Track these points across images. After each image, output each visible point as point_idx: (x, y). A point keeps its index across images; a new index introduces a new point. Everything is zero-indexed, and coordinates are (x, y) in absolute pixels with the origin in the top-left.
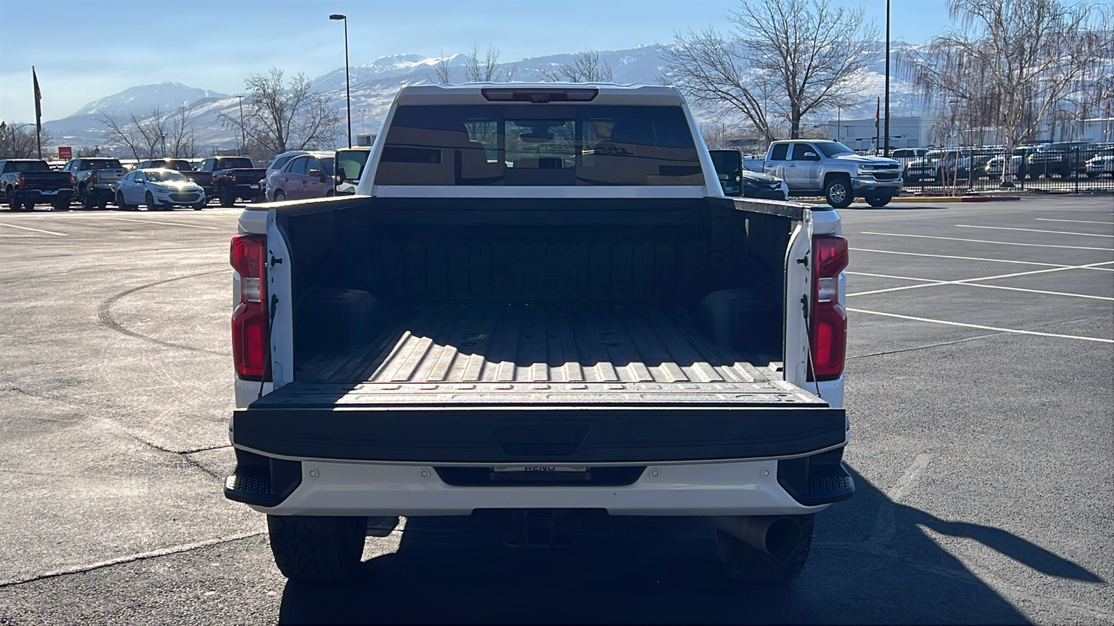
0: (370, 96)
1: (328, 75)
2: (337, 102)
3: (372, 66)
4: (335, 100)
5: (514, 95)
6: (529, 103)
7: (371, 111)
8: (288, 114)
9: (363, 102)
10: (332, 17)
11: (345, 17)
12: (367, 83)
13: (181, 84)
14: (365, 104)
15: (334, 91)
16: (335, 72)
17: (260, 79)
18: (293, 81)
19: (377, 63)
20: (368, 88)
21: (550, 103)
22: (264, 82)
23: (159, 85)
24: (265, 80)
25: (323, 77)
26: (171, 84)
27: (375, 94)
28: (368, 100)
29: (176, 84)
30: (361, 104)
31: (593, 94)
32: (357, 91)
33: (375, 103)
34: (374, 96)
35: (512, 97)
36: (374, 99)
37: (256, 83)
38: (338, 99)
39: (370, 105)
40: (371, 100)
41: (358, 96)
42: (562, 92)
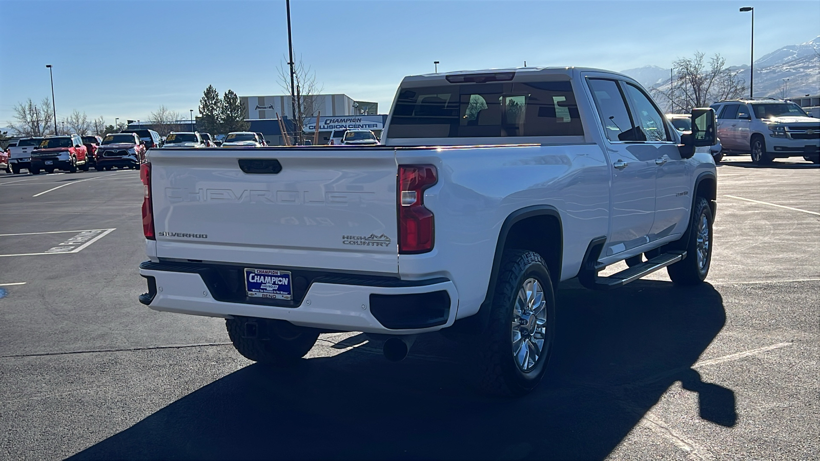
0: (808, 67)
1: (773, 53)
2: (780, 73)
3: (811, 43)
4: (778, 72)
5: (464, 78)
6: (475, 83)
7: (808, 79)
8: (705, 86)
9: (802, 72)
10: (741, 10)
11: (753, 9)
12: (806, 57)
13: (657, 67)
14: (803, 74)
15: (777, 65)
16: (779, 50)
17: (684, 61)
18: (711, 61)
19: (815, 41)
20: (807, 61)
21: (487, 83)
22: (688, 63)
23: (642, 68)
24: (689, 61)
25: (769, 55)
26: (650, 67)
27: (813, 65)
28: (806, 71)
29: (654, 67)
30: (800, 74)
31: (511, 75)
32: (797, 64)
33: (812, 73)
34: (812, 67)
35: (463, 80)
36: (811, 70)
37: (682, 64)
38: (780, 71)
39: (807, 75)
40: (808, 71)
41: (798, 68)
42: (493, 75)
